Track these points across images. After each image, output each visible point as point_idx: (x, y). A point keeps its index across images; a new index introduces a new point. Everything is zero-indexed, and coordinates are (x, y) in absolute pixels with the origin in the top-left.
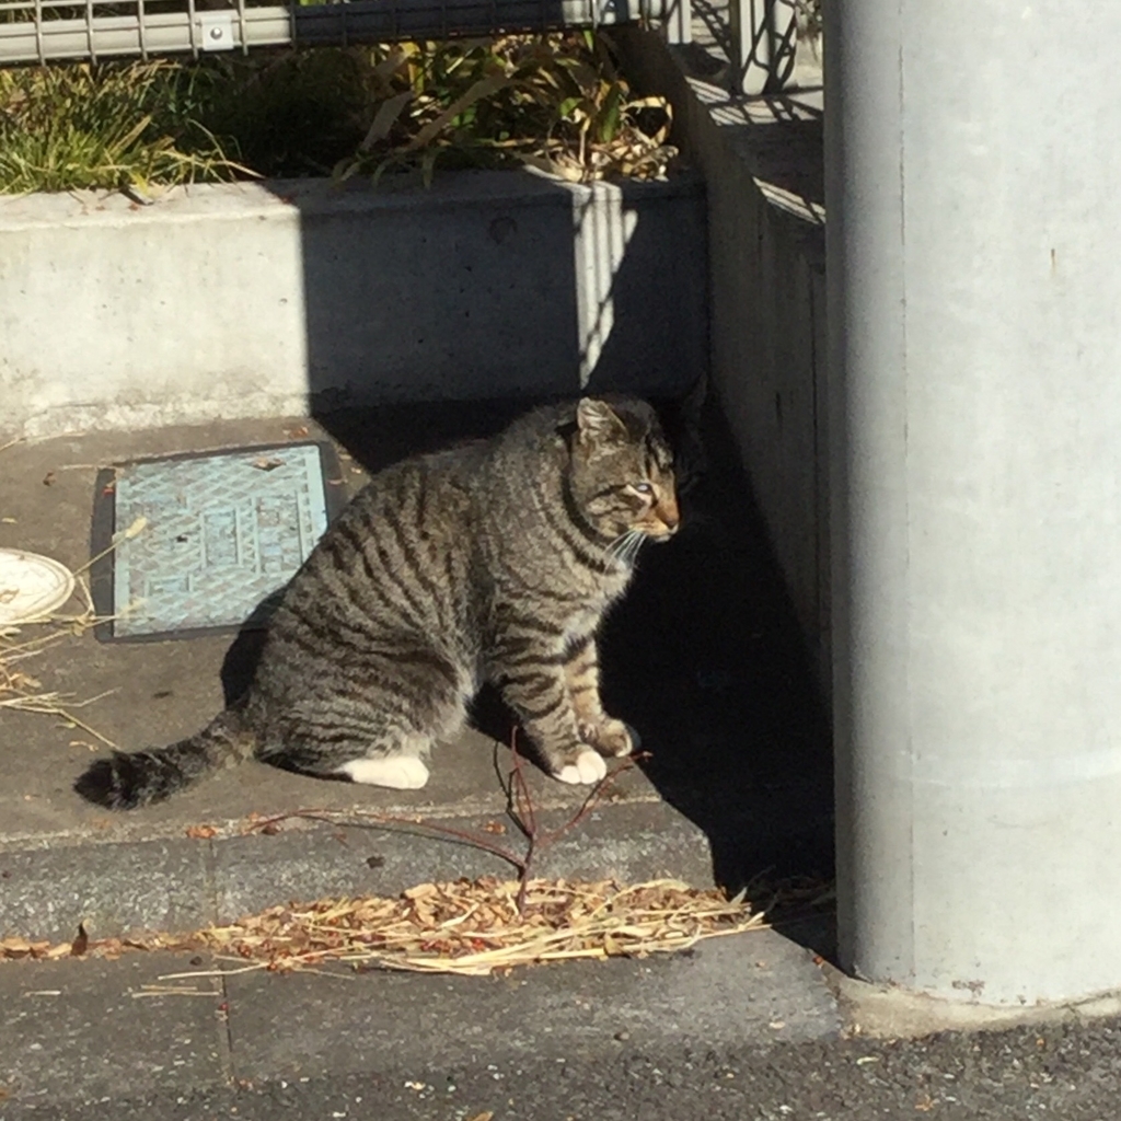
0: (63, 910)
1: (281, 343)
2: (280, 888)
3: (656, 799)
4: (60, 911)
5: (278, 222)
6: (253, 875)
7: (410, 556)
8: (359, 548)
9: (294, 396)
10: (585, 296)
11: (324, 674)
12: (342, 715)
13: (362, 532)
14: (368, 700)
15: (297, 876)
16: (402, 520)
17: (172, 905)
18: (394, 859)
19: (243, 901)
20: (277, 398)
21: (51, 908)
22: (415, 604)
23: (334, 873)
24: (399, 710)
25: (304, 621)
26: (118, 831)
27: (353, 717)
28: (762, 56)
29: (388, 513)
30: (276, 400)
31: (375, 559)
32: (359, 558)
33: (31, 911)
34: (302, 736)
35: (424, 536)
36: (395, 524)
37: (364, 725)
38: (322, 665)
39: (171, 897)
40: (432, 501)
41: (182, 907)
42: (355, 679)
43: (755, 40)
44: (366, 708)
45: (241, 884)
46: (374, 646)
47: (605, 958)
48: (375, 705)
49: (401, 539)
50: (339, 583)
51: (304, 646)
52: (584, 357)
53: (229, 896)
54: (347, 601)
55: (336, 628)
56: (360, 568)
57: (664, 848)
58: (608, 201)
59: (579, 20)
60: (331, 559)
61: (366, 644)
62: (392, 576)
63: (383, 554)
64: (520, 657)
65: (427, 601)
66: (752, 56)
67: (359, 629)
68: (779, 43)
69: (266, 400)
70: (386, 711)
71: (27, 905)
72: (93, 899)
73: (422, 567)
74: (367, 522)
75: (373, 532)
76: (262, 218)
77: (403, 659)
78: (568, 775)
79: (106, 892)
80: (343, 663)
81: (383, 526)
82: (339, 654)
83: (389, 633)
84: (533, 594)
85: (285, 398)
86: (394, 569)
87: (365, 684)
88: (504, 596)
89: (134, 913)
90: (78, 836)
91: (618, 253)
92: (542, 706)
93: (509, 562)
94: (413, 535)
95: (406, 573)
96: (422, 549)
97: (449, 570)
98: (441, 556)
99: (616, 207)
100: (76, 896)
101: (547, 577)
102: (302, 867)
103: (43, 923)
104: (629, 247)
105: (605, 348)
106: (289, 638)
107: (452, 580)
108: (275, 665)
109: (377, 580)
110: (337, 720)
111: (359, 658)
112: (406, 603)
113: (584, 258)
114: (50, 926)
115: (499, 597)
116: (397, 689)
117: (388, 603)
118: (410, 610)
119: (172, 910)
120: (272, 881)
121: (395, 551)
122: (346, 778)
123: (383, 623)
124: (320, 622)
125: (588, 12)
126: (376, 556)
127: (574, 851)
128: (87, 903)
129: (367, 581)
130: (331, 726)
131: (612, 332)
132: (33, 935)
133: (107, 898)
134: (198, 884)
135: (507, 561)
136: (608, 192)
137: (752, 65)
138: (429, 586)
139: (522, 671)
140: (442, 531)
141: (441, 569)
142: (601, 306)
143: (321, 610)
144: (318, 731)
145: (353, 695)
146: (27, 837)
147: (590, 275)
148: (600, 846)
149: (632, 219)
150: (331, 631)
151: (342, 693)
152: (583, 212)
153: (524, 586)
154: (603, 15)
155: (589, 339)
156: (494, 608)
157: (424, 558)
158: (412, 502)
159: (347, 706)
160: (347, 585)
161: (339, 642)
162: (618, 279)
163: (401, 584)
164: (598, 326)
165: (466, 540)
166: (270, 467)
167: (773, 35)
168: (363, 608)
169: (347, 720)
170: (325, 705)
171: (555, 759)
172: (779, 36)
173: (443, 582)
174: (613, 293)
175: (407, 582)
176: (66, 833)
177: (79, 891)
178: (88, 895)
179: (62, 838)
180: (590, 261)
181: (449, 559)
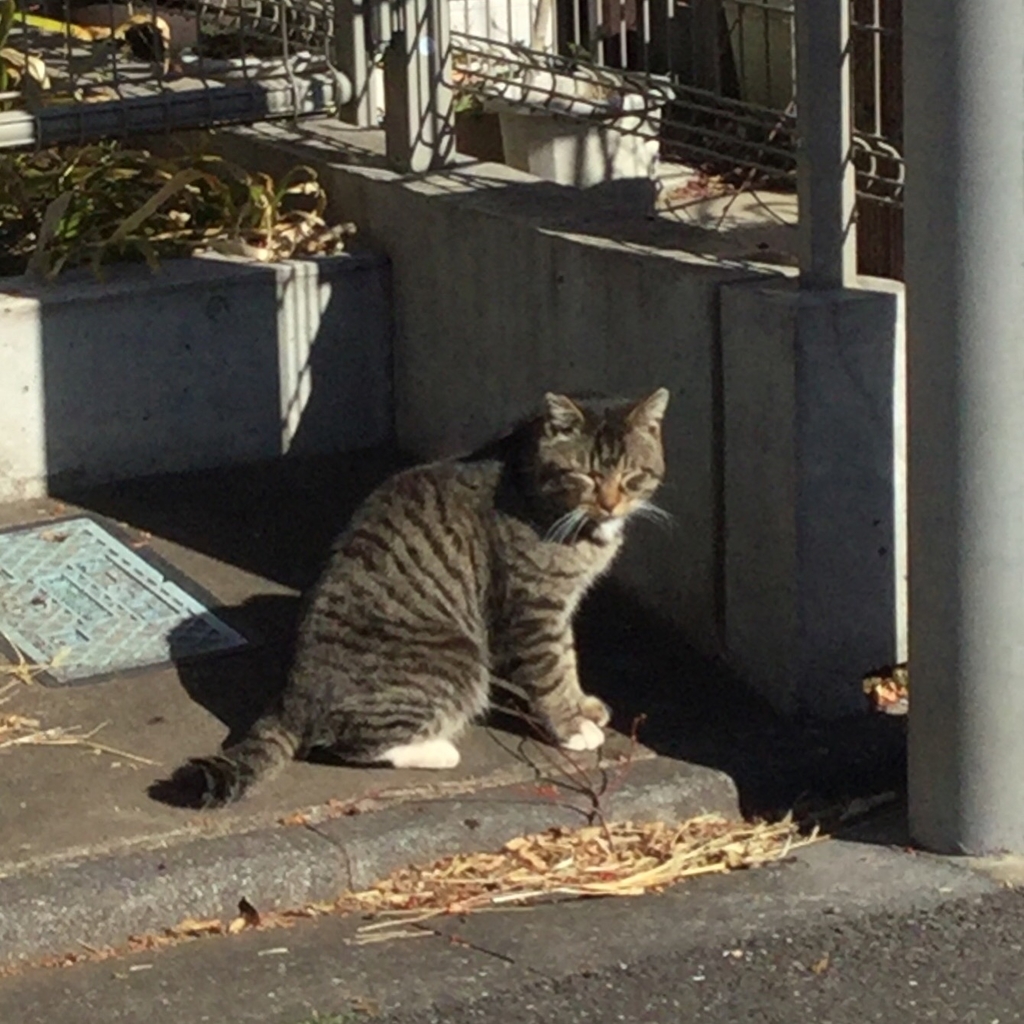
0: (225, 891)
1: (23, 429)
2: (400, 854)
3: (652, 756)
4: (224, 892)
5: (22, 313)
6: (376, 845)
7: (438, 549)
8: (386, 548)
9: (34, 478)
10: (286, 365)
11: (375, 668)
12: (397, 702)
13: (385, 534)
14: (420, 687)
15: (412, 842)
16: (426, 520)
17: (313, 877)
18: (487, 820)
19: (372, 869)
20: (19, 482)
21: (215, 890)
22: (447, 594)
23: (442, 836)
24: (445, 694)
25: (345, 624)
26: (220, 826)
27: (407, 704)
28: (427, 136)
29: (409, 514)
30: (19, 484)
31: (406, 558)
32: (389, 558)
33: (200, 894)
34: (358, 726)
35: (449, 531)
36: (418, 523)
37: (417, 710)
38: (370, 659)
39: (313, 870)
40: (450, 501)
41: (322, 879)
42: (406, 668)
43: (422, 121)
44: (418, 694)
45: (368, 853)
46: (419, 637)
47: (727, 871)
48: (427, 692)
49: (428, 535)
50: (373, 583)
51: (346, 645)
52: (285, 424)
53: (360, 865)
54: (385, 596)
55: (379, 626)
56: (392, 569)
57: (699, 789)
58: (307, 276)
59: (282, 109)
60: (361, 562)
61: (410, 635)
62: (423, 570)
63: (412, 551)
64: (534, 637)
65: (456, 589)
66: (419, 137)
67: (402, 623)
68: (441, 123)
69: (9, 484)
70: (435, 695)
71: (195, 889)
72: (249, 878)
73: (450, 557)
74: (388, 524)
75: (397, 532)
76: (8, 311)
77: (445, 645)
78: (576, 743)
79: (259, 872)
80: (390, 656)
81: (407, 526)
82: (384, 647)
83: (430, 625)
84: (546, 577)
85: (26, 480)
86: (424, 564)
87: (415, 672)
88: (519, 581)
89: (283, 888)
90: (189, 833)
91: (315, 324)
92: (550, 682)
93: (521, 549)
94: (438, 530)
95: (437, 566)
96: (447, 542)
97: (472, 559)
98: (465, 545)
99: (313, 281)
100: (235, 877)
101: (556, 558)
102: (414, 834)
103: (209, 905)
104: (325, 318)
105: (305, 416)
106: (328, 639)
107: (475, 567)
108: (316, 668)
109: (409, 575)
110: (393, 708)
111: (405, 650)
112: (439, 594)
113: (285, 331)
114: (215, 906)
115: (514, 581)
116: (444, 674)
117: (423, 595)
118: (443, 600)
119: (313, 882)
120: (393, 849)
121: (425, 548)
122: (388, 765)
123: (422, 616)
124: (362, 622)
125: (289, 100)
126: (406, 554)
127: (627, 798)
128: (244, 882)
129: (401, 577)
130: (388, 713)
131: (311, 399)
132: (202, 916)
133: (261, 876)
134: (334, 856)
135: (521, 547)
136: (306, 269)
137: (420, 145)
138: (457, 575)
139: (534, 650)
140: (463, 525)
141: (467, 559)
142: (300, 375)
143: (361, 609)
144: (374, 721)
145: (407, 683)
146: (146, 838)
147: (291, 346)
148: (648, 792)
149: (326, 291)
150: (375, 629)
151: (395, 683)
152: (285, 286)
153: (538, 569)
154: (302, 103)
155: (290, 407)
156: (509, 595)
157: (450, 550)
158: (431, 503)
159: (401, 694)
160: (382, 584)
161: (386, 638)
162: (315, 349)
163: (431, 575)
164: (297, 395)
165: (482, 532)
166: (61, 539)
167: (436, 116)
168: (402, 602)
169: (403, 707)
170: (379, 696)
171: (560, 731)
172: (441, 117)
173: (468, 571)
174: (310, 361)
175: (438, 575)
176: (177, 832)
177: (236, 872)
178: (245, 876)
179: (176, 837)
180: (290, 333)
181: (471, 548)
